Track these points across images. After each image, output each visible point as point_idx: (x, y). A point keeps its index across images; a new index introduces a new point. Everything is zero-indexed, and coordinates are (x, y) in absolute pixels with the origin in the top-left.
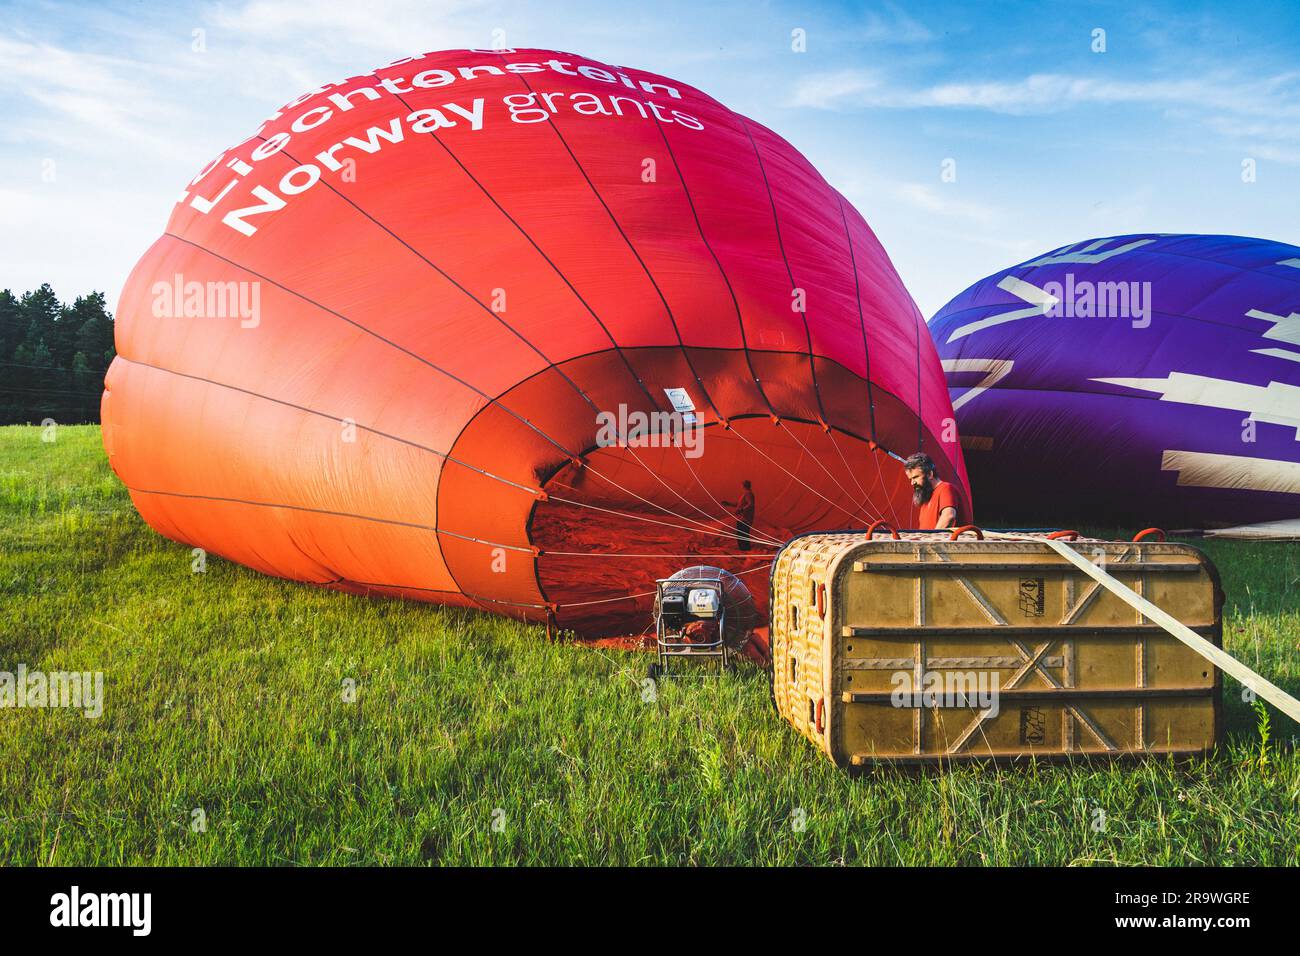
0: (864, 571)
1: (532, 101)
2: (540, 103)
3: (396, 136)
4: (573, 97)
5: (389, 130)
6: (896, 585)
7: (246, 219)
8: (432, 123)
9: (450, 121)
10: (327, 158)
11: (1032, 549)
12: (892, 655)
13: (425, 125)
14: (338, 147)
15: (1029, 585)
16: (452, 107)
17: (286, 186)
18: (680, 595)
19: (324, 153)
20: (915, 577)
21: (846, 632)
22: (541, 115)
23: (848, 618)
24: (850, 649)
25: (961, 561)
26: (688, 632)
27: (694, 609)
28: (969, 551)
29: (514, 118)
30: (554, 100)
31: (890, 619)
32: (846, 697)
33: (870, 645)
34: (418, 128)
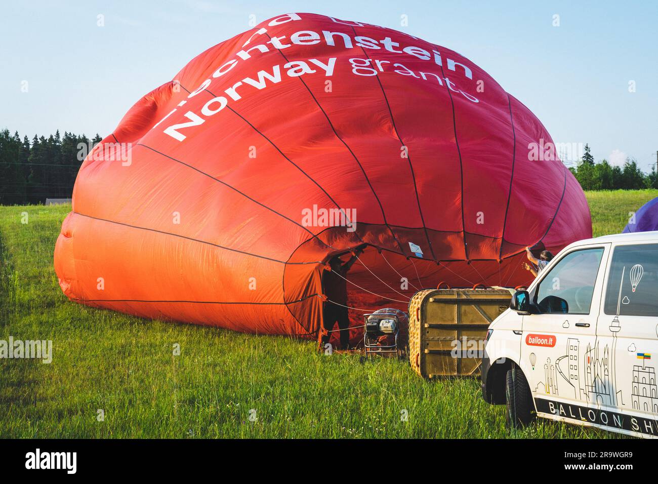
0: (433, 302)
1: (368, 64)
2: (373, 65)
3: (277, 78)
4: (396, 65)
5: (272, 74)
6: (447, 307)
7: (179, 130)
8: (300, 70)
9: (312, 69)
10: (232, 93)
11: (504, 293)
12: (445, 335)
13: (296, 72)
14: (239, 84)
15: (503, 308)
16: (315, 61)
17: (206, 111)
18: (376, 322)
19: (230, 88)
20: (455, 304)
21: (426, 326)
22: (373, 73)
23: (427, 320)
24: (428, 332)
25: (473, 297)
26: (380, 341)
27: (382, 329)
28: (478, 294)
29: (354, 71)
30: (382, 64)
31: (444, 321)
32: (426, 351)
33: (436, 331)
34: (291, 73)
